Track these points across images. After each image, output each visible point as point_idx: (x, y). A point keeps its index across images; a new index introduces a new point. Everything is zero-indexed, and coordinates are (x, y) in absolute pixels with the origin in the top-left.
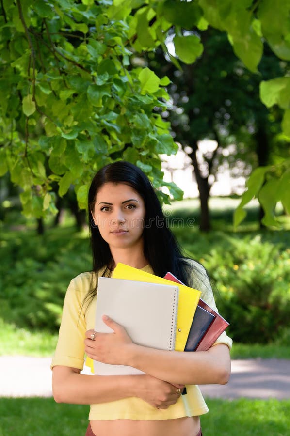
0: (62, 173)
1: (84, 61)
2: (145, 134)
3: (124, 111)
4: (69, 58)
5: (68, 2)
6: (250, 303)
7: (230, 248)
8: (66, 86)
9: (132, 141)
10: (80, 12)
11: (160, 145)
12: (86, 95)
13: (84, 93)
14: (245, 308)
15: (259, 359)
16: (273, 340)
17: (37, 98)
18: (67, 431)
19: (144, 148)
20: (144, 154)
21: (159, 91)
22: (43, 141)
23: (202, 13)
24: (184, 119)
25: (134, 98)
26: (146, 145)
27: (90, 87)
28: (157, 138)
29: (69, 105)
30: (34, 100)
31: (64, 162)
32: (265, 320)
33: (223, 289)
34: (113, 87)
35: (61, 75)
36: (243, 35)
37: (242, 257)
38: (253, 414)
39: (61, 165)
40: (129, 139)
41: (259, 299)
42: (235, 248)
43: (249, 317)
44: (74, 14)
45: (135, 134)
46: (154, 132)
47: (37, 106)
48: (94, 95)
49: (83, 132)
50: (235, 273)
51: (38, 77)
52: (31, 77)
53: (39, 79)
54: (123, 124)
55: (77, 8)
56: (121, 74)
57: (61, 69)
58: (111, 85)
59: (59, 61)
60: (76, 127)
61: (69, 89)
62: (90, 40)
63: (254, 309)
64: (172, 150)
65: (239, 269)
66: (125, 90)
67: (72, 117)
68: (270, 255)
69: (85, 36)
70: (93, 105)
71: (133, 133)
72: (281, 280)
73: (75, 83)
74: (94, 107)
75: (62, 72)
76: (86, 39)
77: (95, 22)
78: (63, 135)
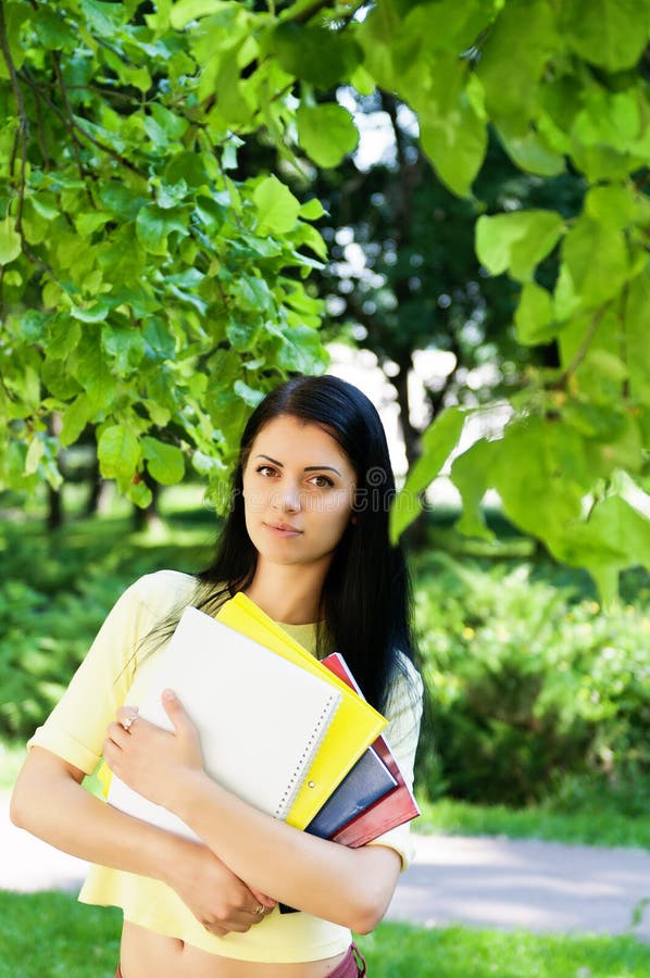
0: (70, 396)
1: (136, 153)
2: (257, 322)
3: (217, 269)
4: (105, 143)
5: (108, 21)
6: (492, 715)
7: (460, 591)
8: (92, 204)
9: (229, 336)
10: (140, 44)
11: (289, 348)
12: (133, 226)
13: (130, 222)
14: (482, 725)
15: (503, 839)
16: (538, 800)
17: (25, 225)
18: (60, 968)
19: (255, 354)
20: (252, 366)
21: (299, 230)
22: (31, 322)
23: (360, 56)
24: (388, 299)
25: (241, 241)
26: (260, 346)
27: (143, 209)
28: (285, 334)
29: (96, 247)
30: (19, 229)
31: (73, 370)
32: (524, 755)
33: (437, 678)
34: (196, 215)
35: (83, 179)
36: (443, 113)
37: (483, 612)
38: (476, 961)
39: (67, 378)
40: (223, 332)
41: (514, 706)
42: (469, 591)
43: (488, 745)
44: (127, 49)
45: (236, 322)
46: (279, 320)
47: (24, 243)
48: (151, 229)
49: (122, 309)
50: (465, 645)
51: (31, 180)
52: (16, 179)
53: (35, 184)
54: (214, 298)
55: (134, 34)
56: (217, 187)
57: (85, 167)
58: (191, 209)
59: (83, 147)
60: (108, 295)
61: (100, 211)
62: (154, 106)
63: (500, 727)
64: (316, 361)
65: (475, 638)
66: (221, 223)
67: (99, 274)
68: (546, 612)
69: (144, 97)
70: (147, 250)
71: (231, 318)
72: (565, 667)
73: (112, 199)
74: (149, 255)
75: (89, 173)
76: (144, 103)
77: (166, 68)
78: (75, 313)
